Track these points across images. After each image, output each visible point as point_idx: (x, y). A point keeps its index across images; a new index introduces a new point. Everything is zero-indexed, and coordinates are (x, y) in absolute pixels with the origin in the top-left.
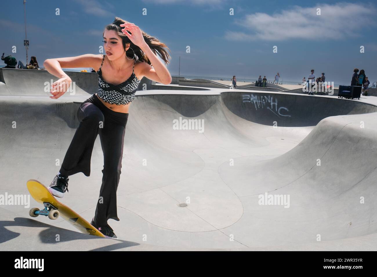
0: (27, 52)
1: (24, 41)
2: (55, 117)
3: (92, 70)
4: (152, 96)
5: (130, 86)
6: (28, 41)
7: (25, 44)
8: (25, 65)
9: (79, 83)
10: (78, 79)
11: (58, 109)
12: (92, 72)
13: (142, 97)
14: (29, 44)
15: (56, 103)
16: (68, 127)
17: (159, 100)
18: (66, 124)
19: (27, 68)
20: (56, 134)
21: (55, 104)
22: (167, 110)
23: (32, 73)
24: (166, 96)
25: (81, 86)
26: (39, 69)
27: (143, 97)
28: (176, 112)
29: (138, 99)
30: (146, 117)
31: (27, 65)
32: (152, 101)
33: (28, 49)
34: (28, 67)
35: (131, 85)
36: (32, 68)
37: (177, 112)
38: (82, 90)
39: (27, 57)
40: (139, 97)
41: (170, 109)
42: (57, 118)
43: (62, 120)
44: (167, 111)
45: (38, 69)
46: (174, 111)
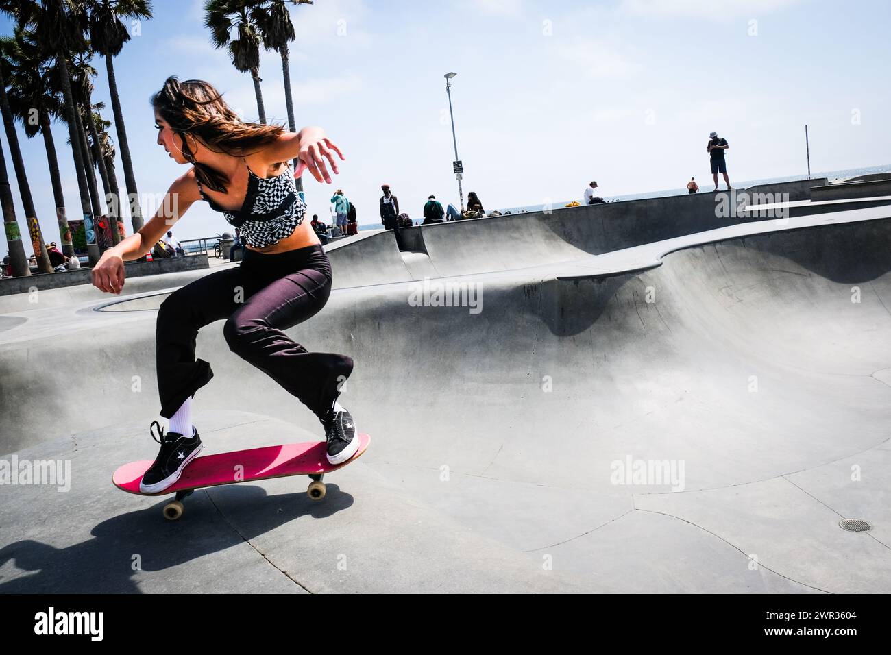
0: (460, 185)
1: (454, 163)
2: (524, 316)
3: (589, 200)
4: (741, 241)
5: (262, 199)
6: (460, 162)
7: (455, 170)
8: (459, 213)
9: (565, 232)
10: (563, 225)
11: (527, 297)
12: (590, 203)
13: (715, 246)
14: (462, 169)
15: (522, 283)
16: (551, 334)
17: (759, 248)
18: (547, 328)
19: (463, 218)
20: (528, 352)
21: (521, 286)
22: (784, 271)
23: (472, 226)
24: (776, 234)
25: (570, 240)
26: (485, 216)
27: (718, 246)
28: (811, 273)
29: (704, 251)
30: (729, 296)
31: (462, 212)
32: (742, 252)
33: (461, 178)
34: (464, 214)
35: (264, 197)
36: (471, 216)
37: (815, 275)
38: (572, 247)
39: (461, 194)
40: (705, 247)
41: (792, 267)
42: (528, 316)
43: (538, 320)
44: (784, 274)
45: (482, 217)
46: (805, 271)
